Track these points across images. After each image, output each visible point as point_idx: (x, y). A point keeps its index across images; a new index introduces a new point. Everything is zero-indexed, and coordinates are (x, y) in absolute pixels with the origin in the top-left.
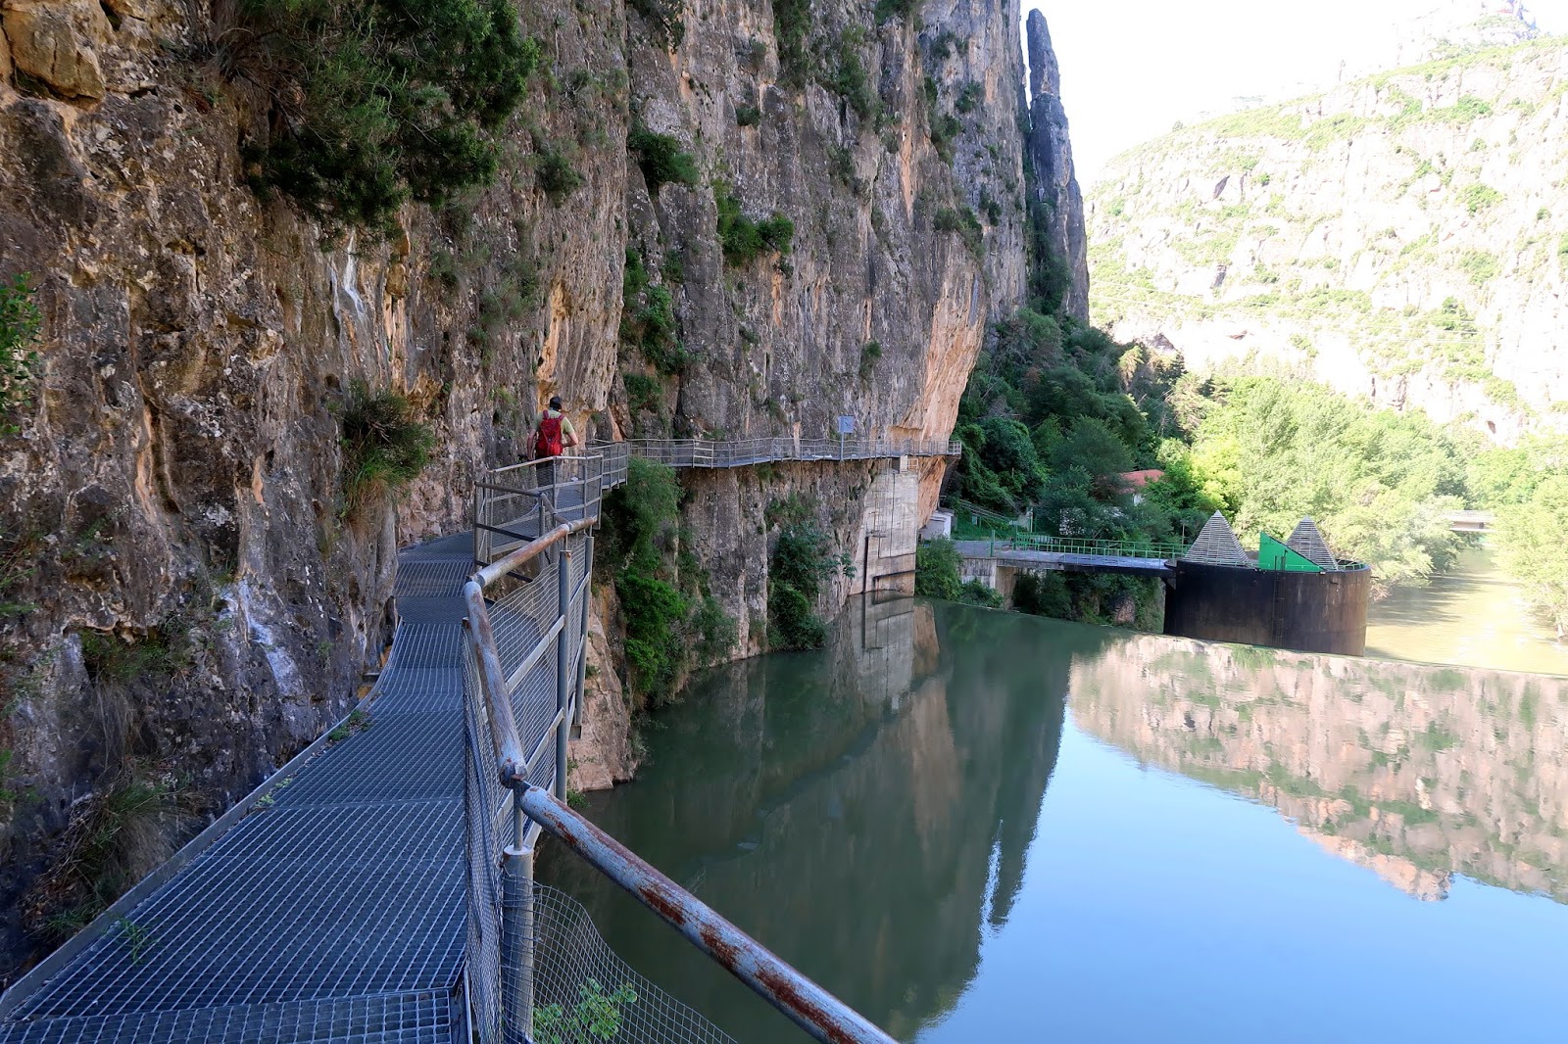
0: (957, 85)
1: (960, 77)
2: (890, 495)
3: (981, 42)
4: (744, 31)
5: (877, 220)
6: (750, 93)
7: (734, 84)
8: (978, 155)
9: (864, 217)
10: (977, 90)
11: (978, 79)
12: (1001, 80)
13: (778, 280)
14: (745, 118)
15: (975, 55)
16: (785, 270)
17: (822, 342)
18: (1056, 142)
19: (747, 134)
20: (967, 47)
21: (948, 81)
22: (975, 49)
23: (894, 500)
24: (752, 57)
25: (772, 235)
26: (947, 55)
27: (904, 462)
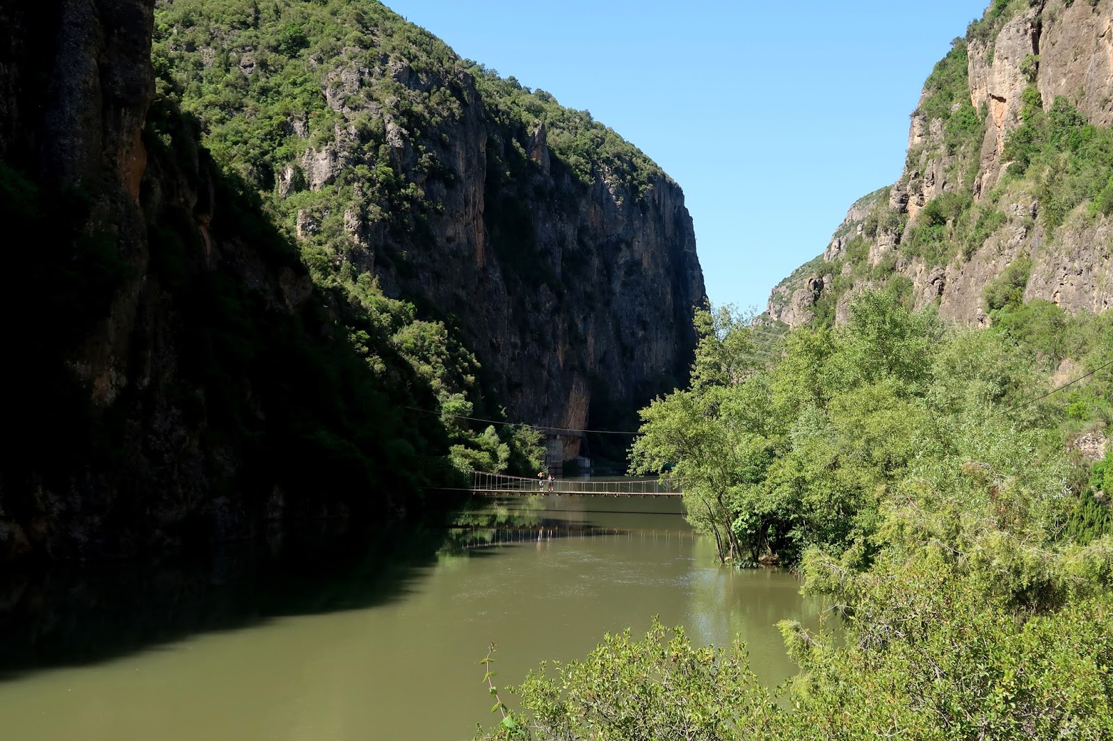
0: (626, 262)
1: (628, 258)
2: (553, 445)
3: (640, 240)
4: (513, 340)
5: (549, 372)
6: (514, 354)
7: (510, 353)
8: (636, 296)
9: (545, 373)
10: (638, 263)
11: (637, 256)
12: (653, 254)
13: (520, 394)
14: (513, 359)
15: (636, 245)
16: (522, 392)
17: (532, 406)
18: (690, 279)
19: (513, 363)
20: (632, 243)
21: (621, 262)
22: (637, 243)
23: (555, 447)
24: (514, 346)
25: (519, 385)
26: (620, 250)
27: (558, 437)
